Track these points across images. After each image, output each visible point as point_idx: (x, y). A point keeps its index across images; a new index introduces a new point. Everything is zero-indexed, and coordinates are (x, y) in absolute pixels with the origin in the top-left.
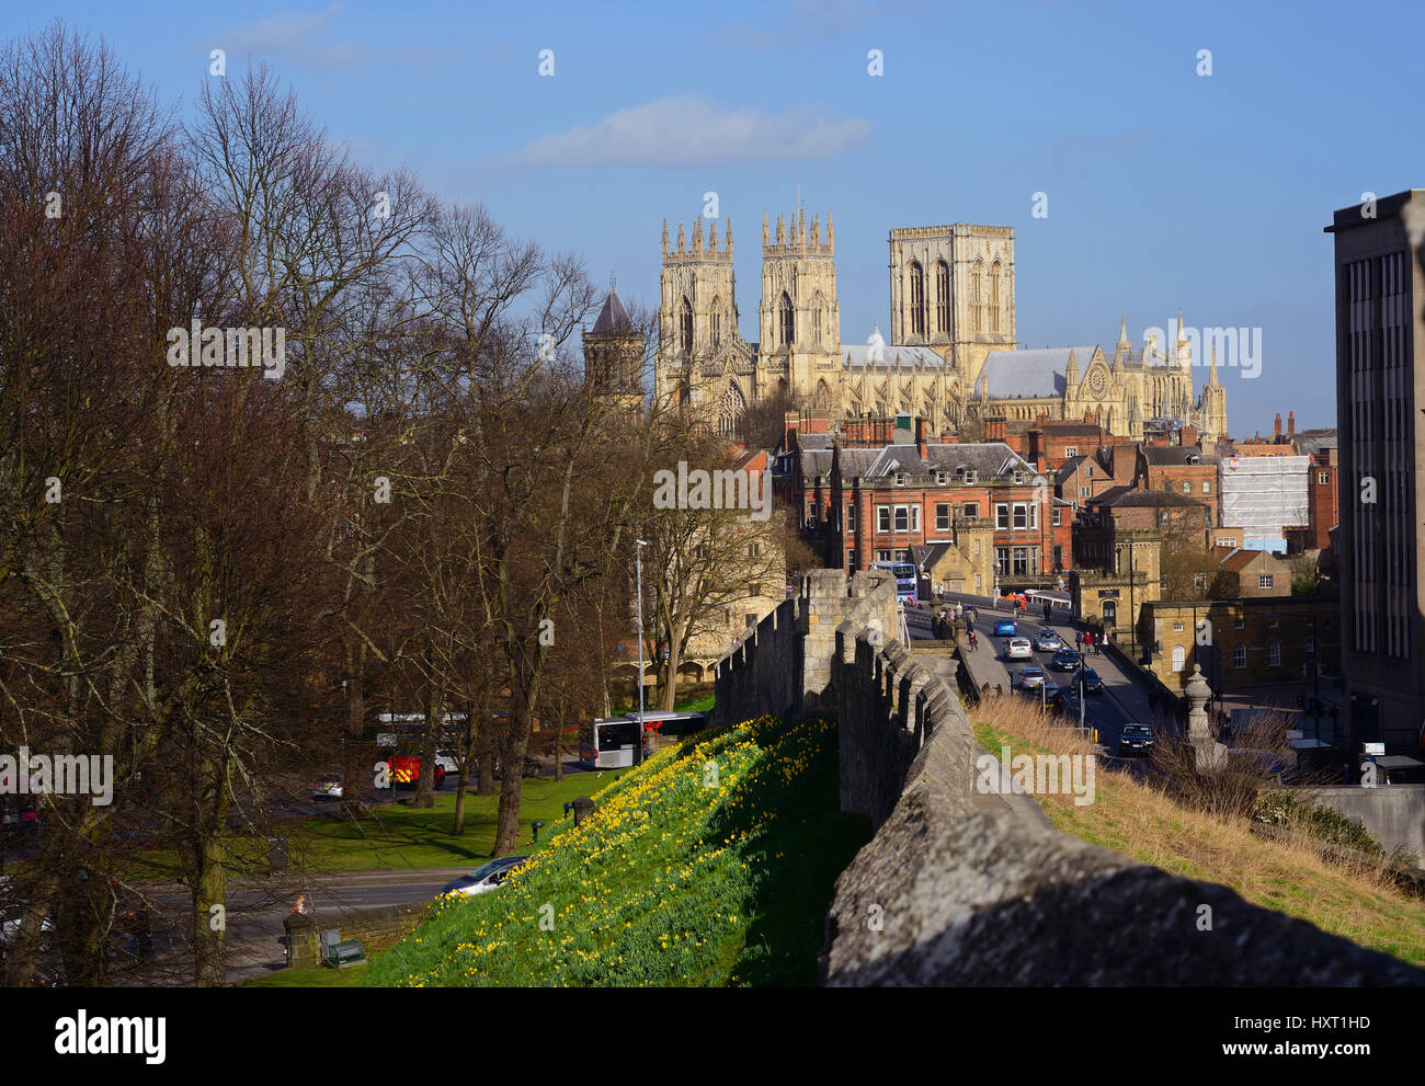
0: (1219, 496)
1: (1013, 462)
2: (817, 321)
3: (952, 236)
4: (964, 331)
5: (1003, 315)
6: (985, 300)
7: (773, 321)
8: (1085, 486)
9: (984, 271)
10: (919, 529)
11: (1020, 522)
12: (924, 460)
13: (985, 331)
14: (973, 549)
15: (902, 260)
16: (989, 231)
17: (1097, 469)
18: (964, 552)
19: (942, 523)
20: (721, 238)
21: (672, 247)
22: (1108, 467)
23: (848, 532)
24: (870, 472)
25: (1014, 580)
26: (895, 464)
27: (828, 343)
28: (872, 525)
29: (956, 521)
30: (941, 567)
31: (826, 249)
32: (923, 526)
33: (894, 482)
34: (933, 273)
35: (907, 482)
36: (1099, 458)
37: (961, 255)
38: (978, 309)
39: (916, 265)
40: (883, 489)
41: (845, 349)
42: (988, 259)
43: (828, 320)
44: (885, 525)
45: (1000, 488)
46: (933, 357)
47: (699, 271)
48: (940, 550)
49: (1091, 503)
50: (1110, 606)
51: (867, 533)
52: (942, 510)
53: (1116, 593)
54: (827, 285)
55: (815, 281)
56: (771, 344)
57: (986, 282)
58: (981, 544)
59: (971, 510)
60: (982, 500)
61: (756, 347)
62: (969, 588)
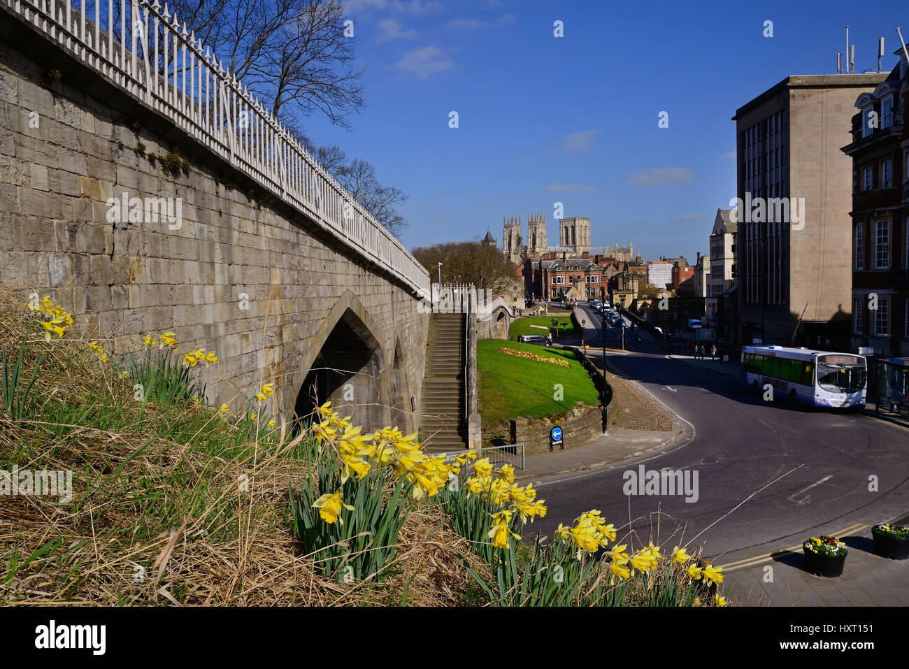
0: (648, 275)
1: (591, 264)
2: (541, 240)
3: (575, 220)
4: (577, 244)
5: (587, 239)
6: (583, 235)
7: (530, 240)
8: (611, 273)
9: (583, 229)
10: (564, 283)
11: (593, 281)
12: (566, 264)
13: (583, 243)
14: (579, 287)
15: (563, 226)
16: (584, 219)
17: (614, 268)
18: (577, 288)
19: (571, 281)
20: (518, 221)
21: (506, 223)
22: (617, 268)
23: (543, 284)
24: (550, 267)
25: (591, 297)
26: (557, 265)
27: (544, 245)
28: (551, 282)
29: (575, 281)
30: (570, 292)
31: (544, 222)
32: (565, 282)
33: (557, 270)
34: (570, 229)
35: (561, 270)
36: (614, 265)
37: (577, 224)
38: (581, 238)
39: (566, 228)
40: (554, 272)
41: (548, 247)
42: (584, 226)
43: (544, 240)
44: (554, 282)
45: (587, 272)
46: (570, 249)
47: (513, 229)
48: (569, 289)
49: (612, 277)
50: (623, 300)
51: (549, 284)
52: (571, 278)
53: (625, 296)
54: (544, 231)
55: (541, 230)
56: (530, 246)
57: (583, 231)
58: (582, 286)
59: (579, 277)
60: (582, 275)
61: (526, 247)
62: (579, 298)
